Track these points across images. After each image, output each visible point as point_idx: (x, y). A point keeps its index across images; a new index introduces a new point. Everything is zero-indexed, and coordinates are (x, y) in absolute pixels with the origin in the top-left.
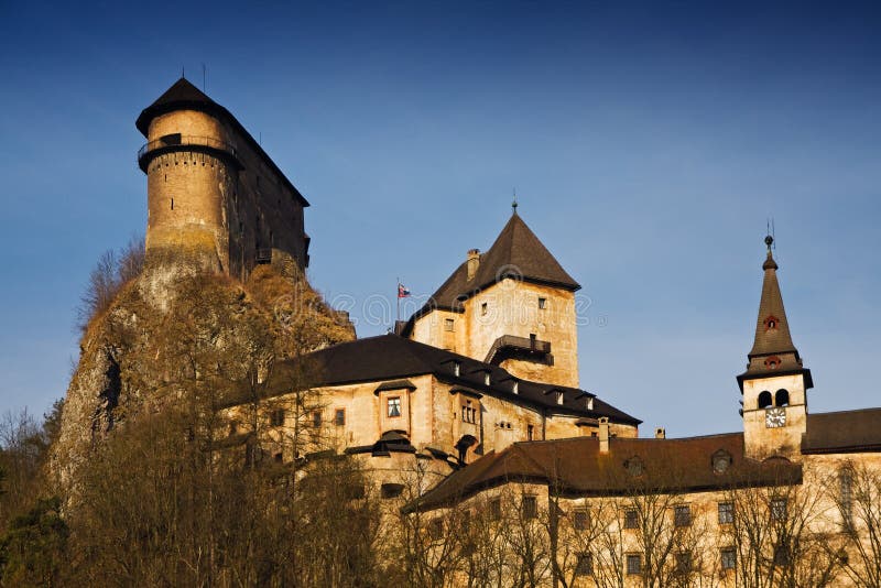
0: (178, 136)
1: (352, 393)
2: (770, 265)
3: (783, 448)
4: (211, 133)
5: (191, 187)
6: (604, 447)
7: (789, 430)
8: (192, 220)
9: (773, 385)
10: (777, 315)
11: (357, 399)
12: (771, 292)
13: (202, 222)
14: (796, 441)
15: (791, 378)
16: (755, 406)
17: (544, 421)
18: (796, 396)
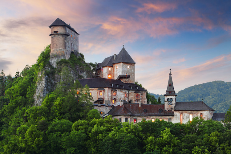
0: (57, 32)
1: (93, 90)
2: (170, 74)
3: (171, 109)
4: (64, 31)
5: (60, 42)
6: (140, 106)
7: (172, 105)
8: (60, 49)
9: (170, 97)
10: (171, 84)
11: (94, 91)
12: (170, 79)
13: (62, 49)
14: (173, 107)
15: (173, 96)
16: (167, 101)
17: (128, 92)
18: (174, 100)
